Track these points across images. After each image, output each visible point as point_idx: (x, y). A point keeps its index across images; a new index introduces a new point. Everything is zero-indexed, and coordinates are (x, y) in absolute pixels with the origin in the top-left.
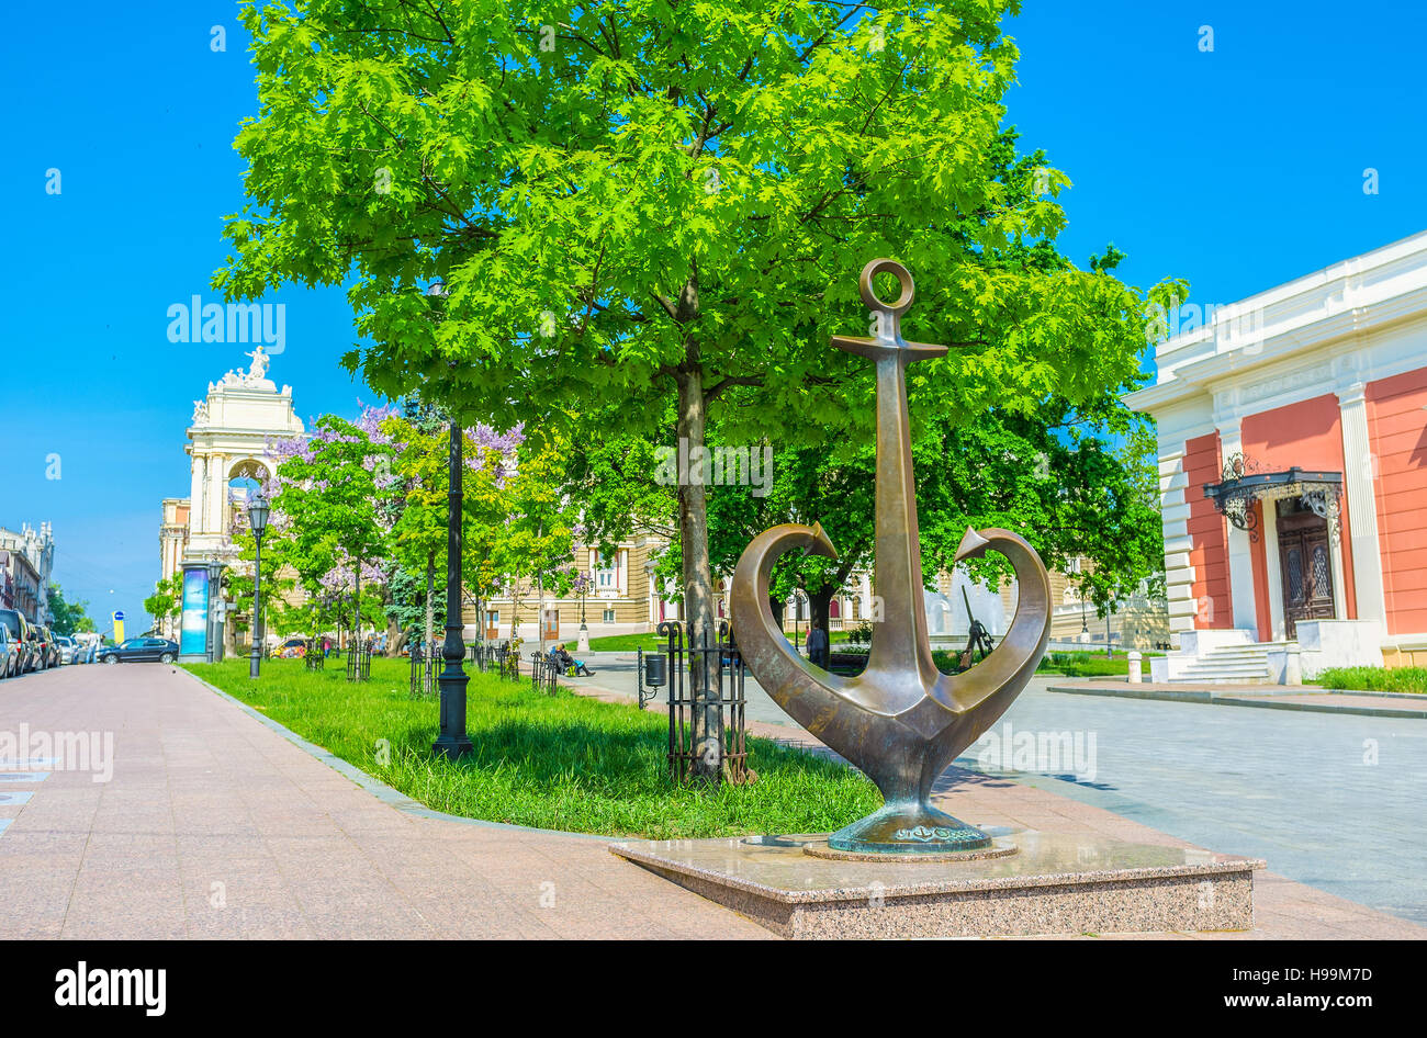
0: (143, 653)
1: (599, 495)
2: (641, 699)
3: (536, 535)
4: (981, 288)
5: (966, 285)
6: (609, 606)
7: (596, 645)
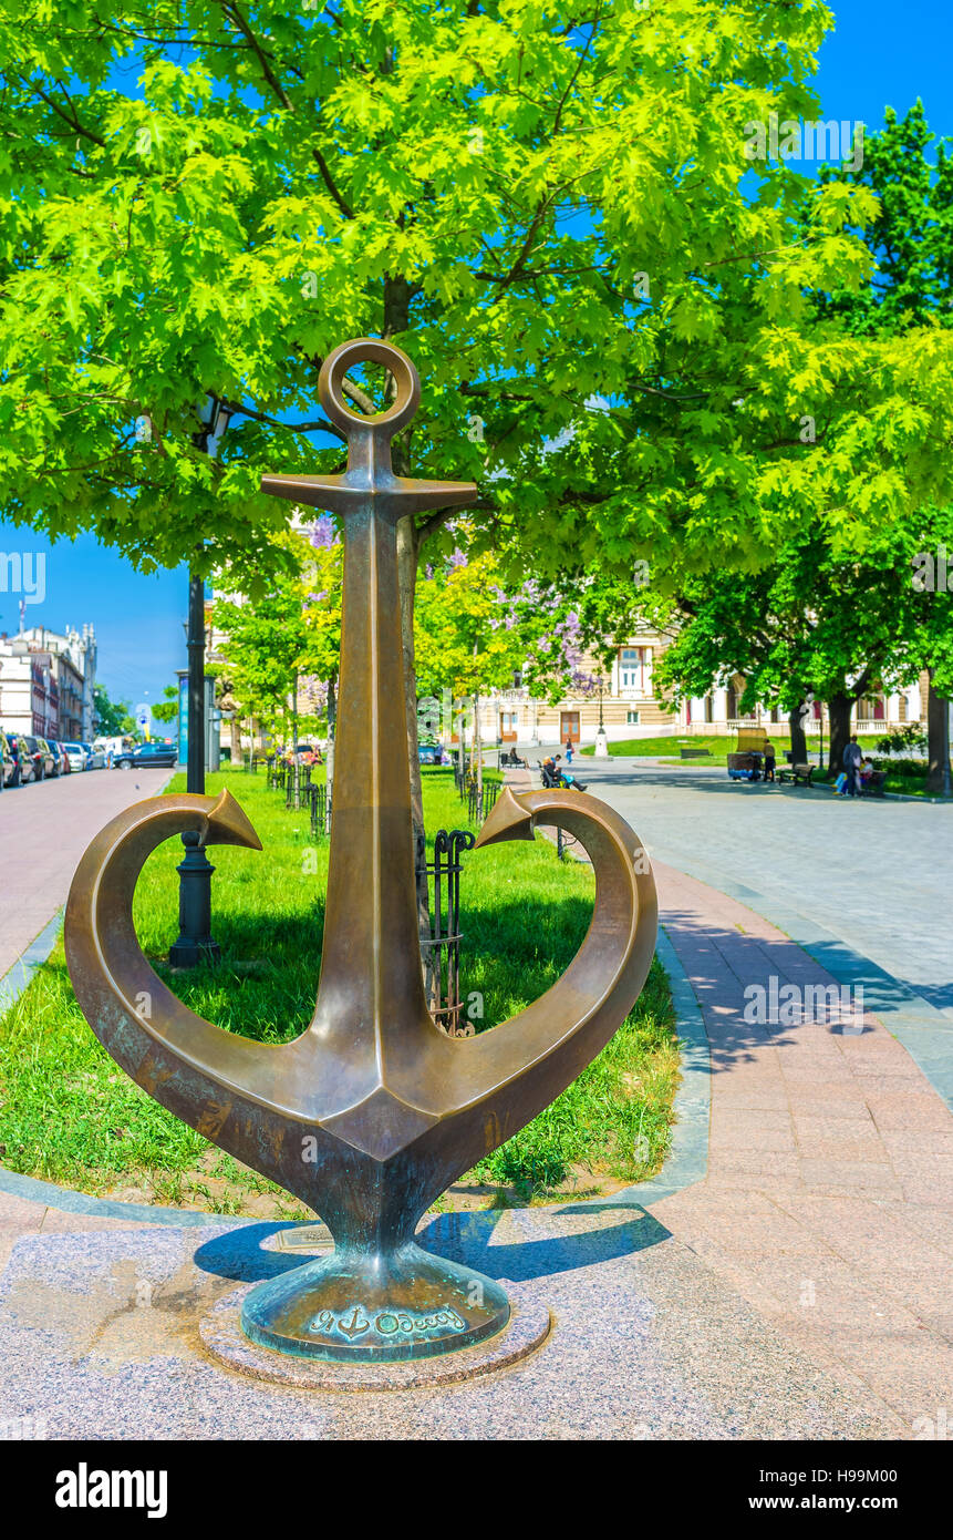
0: (156, 758)
1: (590, 596)
2: (560, 844)
3: (471, 652)
4: (799, 362)
5: (773, 361)
6: (633, 707)
7: (616, 750)
